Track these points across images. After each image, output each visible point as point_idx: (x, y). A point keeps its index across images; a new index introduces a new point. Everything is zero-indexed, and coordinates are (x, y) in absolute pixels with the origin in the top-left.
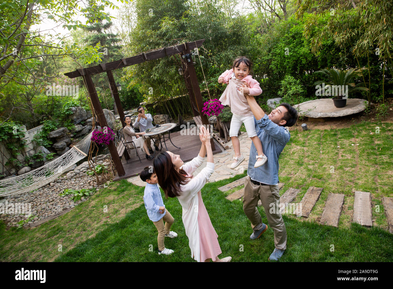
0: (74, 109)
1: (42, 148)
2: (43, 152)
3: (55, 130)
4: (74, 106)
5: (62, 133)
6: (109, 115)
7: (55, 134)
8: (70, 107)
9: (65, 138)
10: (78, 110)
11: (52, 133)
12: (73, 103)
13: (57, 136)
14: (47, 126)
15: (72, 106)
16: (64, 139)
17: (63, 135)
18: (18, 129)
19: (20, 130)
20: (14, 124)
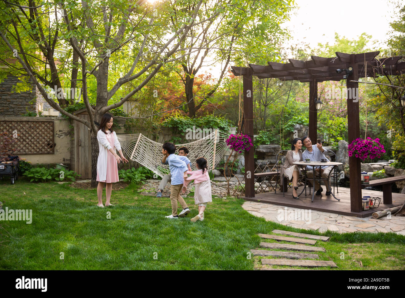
1: (241, 157)
2: (240, 162)
3: (265, 144)
4: (300, 124)
5: (273, 150)
6: (344, 150)
7: (263, 148)
8: (294, 123)
9: (274, 157)
10: (303, 129)
11: (261, 146)
12: (300, 120)
13: (264, 151)
14: (261, 137)
15: (297, 123)
16: (271, 159)
17: (272, 153)
18: (225, 128)
19: (226, 129)
20: (224, 122)
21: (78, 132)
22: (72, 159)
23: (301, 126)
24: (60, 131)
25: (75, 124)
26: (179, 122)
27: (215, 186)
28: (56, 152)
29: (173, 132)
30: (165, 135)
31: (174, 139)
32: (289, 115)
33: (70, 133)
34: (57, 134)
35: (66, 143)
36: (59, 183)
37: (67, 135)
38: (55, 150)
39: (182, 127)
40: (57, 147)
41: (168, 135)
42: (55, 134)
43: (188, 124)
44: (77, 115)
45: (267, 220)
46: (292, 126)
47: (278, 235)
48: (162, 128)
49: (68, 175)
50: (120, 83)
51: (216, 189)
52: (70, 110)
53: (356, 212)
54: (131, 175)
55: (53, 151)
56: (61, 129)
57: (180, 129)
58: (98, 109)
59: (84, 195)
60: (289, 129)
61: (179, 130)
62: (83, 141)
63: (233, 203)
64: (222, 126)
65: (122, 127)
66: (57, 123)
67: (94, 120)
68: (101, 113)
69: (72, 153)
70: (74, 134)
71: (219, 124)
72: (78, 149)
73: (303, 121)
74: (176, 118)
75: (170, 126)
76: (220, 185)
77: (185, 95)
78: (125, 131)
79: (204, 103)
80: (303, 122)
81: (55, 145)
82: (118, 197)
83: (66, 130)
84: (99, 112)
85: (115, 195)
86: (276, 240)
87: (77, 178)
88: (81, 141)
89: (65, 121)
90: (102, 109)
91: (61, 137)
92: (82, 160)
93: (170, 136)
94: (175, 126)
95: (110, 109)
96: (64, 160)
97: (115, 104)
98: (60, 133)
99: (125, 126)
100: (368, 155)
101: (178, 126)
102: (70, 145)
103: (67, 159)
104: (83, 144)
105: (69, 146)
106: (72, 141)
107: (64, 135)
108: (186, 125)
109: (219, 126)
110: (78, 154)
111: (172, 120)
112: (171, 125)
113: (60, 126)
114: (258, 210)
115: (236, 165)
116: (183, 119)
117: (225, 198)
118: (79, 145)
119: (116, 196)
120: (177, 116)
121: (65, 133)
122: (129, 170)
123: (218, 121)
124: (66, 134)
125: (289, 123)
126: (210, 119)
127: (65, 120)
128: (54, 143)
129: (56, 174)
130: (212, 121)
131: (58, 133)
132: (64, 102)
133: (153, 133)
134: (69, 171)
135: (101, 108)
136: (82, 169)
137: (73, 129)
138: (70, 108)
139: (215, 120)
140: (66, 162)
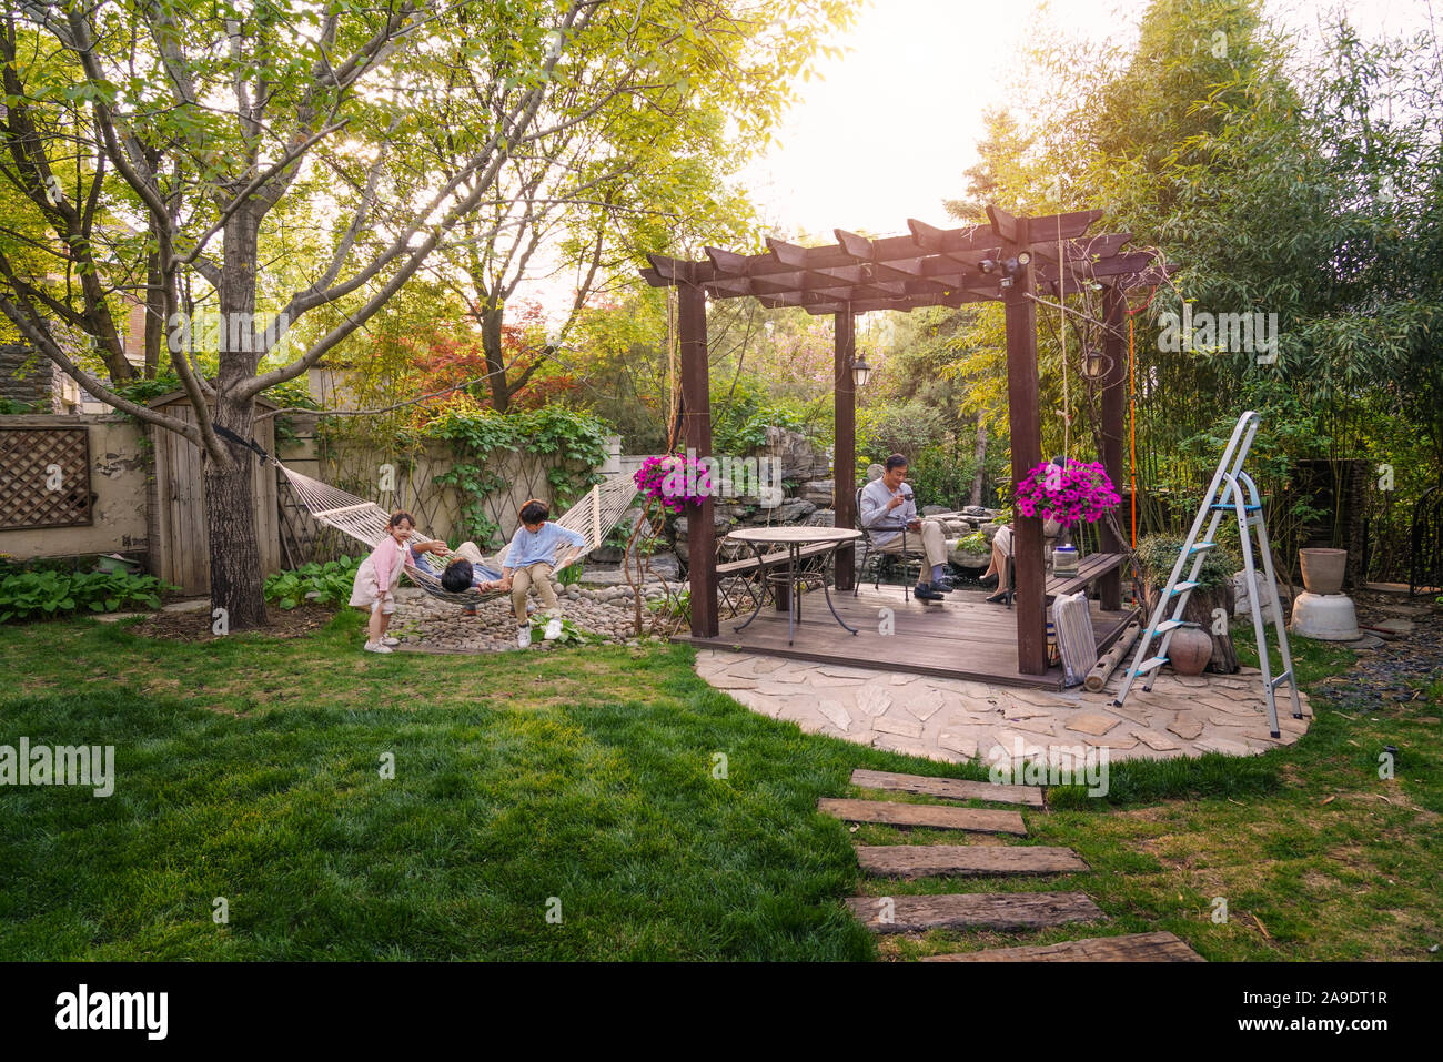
0: (774, 431)
4: (777, 426)
8: (765, 423)
10: (787, 439)
12: (780, 416)
15: (772, 423)
18: (593, 438)
19: (595, 441)
20: (590, 423)
21: (168, 459)
22: (151, 539)
23: (783, 430)
24: (109, 456)
25: (156, 435)
26: (472, 424)
27: (588, 601)
28: (97, 521)
29: (455, 454)
30: (433, 460)
31: (461, 470)
32: (748, 403)
33: (144, 462)
34: (99, 465)
35: (133, 490)
36: (103, 619)
37: (133, 468)
38: (95, 513)
39: (481, 438)
40: (103, 505)
41: (442, 460)
42: (93, 464)
43: (495, 431)
44: (162, 407)
45: (806, 728)
46: (761, 430)
47: (880, 795)
48: (425, 440)
49: (137, 591)
50: (296, 308)
51: (595, 610)
52: (142, 395)
53: (1034, 674)
54: (337, 582)
55: (90, 517)
56: (113, 448)
57: (475, 444)
58: (226, 387)
59: (183, 665)
60: (752, 438)
61: (471, 446)
62: (185, 484)
63: (666, 662)
64: (589, 434)
65: (308, 442)
66: (98, 432)
67: (211, 419)
68: (235, 398)
69: (149, 518)
70: (154, 463)
71: (577, 428)
72: (169, 509)
73: (786, 417)
74: (463, 415)
75: (447, 435)
76: (603, 598)
77: (482, 354)
78: (315, 452)
79: (534, 376)
80: (785, 422)
81: (95, 498)
82: (302, 666)
83: (129, 453)
84: (229, 394)
85: (289, 659)
86: (894, 826)
87: (170, 597)
88: (178, 486)
89: (124, 427)
90: (239, 385)
91: (114, 475)
92: (182, 541)
93: (446, 464)
94: (462, 436)
95: (265, 387)
96: (127, 541)
97: (282, 371)
98: (111, 461)
99: (314, 437)
100: (1082, 511)
101: (469, 434)
102: (144, 497)
103: (135, 540)
104: (184, 494)
105: (142, 500)
106: (150, 486)
107: (122, 467)
108: (490, 431)
109: (580, 432)
110: (170, 523)
111: (453, 419)
112: (452, 432)
113: (109, 443)
114: (752, 684)
115: (626, 534)
116: (478, 415)
117: (633, 643)
118: (172, 496)
119: (295, 662)
120: (466, 409)
121: (126, 461)
122: (333, 564)
123: (576, 420)
124: (130, 466)
125: (752, 424)
126: (555, 416)
127: (124, 422)
128: (90, 492)
129: (93, 592)
130: (561, 420)
131: (103, 461)
132: (124, 372)
133: (398, 456)
134: (140, 577)
135: (235, 383)
136: (184, 567)
137: (151, 451)
138: (141, 387)
139: (567, 418)
140: (132, 548)
